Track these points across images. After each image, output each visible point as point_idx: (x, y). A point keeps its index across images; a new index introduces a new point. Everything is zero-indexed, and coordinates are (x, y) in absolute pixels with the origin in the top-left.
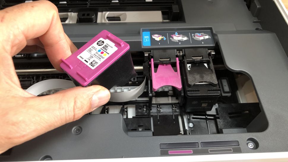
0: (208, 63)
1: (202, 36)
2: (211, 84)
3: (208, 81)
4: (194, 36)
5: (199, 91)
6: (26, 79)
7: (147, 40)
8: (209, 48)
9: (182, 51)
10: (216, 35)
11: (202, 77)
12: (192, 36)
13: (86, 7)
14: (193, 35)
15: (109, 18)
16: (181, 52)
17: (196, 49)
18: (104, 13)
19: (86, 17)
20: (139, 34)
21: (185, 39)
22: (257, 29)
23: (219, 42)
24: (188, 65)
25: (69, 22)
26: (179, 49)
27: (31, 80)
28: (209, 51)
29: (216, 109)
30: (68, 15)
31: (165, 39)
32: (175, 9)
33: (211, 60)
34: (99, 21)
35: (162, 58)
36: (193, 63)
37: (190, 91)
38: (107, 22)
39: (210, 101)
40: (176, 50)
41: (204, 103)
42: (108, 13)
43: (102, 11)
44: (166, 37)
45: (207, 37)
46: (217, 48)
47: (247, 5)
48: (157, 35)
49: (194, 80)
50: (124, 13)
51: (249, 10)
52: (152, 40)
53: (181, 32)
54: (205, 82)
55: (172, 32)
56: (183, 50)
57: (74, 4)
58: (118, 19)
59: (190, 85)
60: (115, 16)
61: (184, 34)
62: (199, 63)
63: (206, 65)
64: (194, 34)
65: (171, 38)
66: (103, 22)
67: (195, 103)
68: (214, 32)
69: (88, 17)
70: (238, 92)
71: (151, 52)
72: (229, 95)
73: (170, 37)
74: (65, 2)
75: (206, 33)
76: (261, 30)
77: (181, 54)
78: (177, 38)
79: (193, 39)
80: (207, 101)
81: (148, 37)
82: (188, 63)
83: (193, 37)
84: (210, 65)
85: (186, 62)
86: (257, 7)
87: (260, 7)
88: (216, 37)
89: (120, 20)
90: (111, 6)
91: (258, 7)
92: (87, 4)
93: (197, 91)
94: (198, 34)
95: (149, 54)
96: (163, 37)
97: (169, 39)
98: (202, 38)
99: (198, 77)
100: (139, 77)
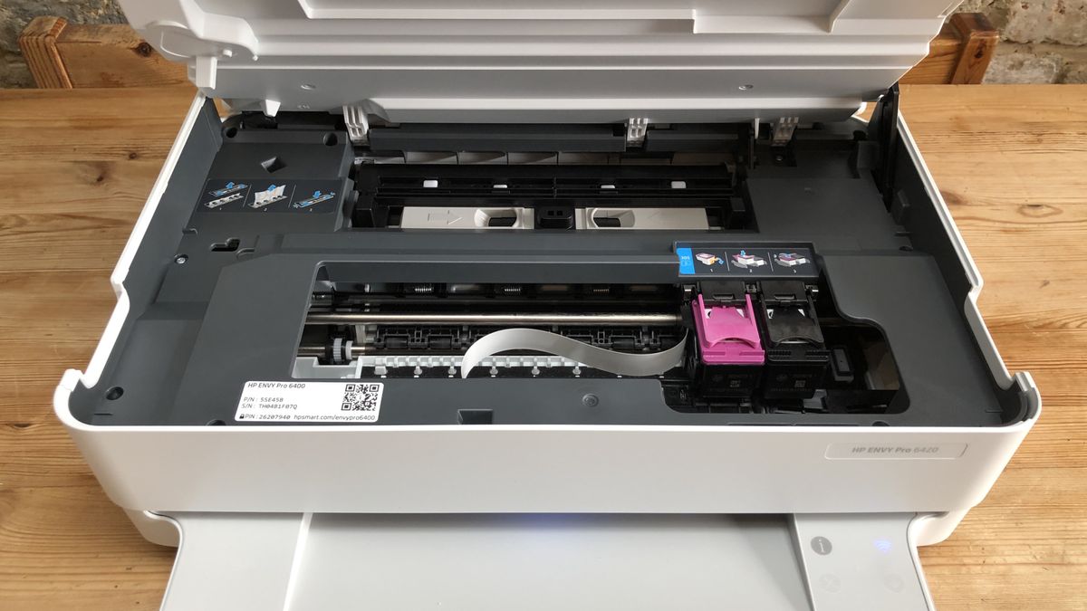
0: (806, 307)
1: (793, 258)
2: (813, 344)
3: (806, 337)
4: (777, 258)
5: (790, 353)
6: (440, 335)
7: (686, 263)
8: (807, 281)
9: (755, 284)
10: (821, 257)
11: (795, 330)
12: (773, 258)
13: (552, 197)
14: (775, 256)
15: (600, 221)
16: (754, 287)
17: (784, 281)
18: (587, 209)
19: (556, 217)
20: (671, 250)
21: (761, 263)
22: (903, 249)
23: (826, 271)
24: (769, 311)
25: (520, 225)
26: (751, 282)
27: (450, 338)
28: (807, 287)
29: (823, 400)
30: (514, 212)
31: (721, 262)
32: (737, 205)
33: (811, 302)
34: (579, 226)
35: (719, 295)
36: (778, 307)
37: (774, 353)
38: (597, 227)
39: (811, 376)
40: (743, 283)
41: (799, 379)
42: (596, 209)
43: (583, 207)
44: (723, 259)
45: (803, 261)
46: (823, 282)
47: (884, 200)
48: (706, 255)
49: (782, 335)
50: (626, 212)
51: (889, 211)
52: (698, 264)
53: (752, 250)
54: (801, 339)
55: (735, 250)
56: (758, 283)
57: (523, 191)
58: (614, 221)
59: (775, 343)
60: (609, 216)
61: (758, 255)
62: (788, 308)
63: (801, 311)
64: (778, 255)
65: (733, 261)
66: (588, 227)
67: (782, 378)
68: (816, 252)
69: (560, 218)
70: (868, 374)
71: (696, 284)
72: (850, 379)
73: (731, 258)
74: (505, 186)
75: (802, 255)
76: (910, 250)
77: (754, 290)
78: (745, 261)
79: (775, 264)
80: (804, 376)
81: (689, 258)
82: (769, 308)
83: (776, 260)
84: (810, 312)
85: (764, 305)
86: (901, 205)
87: (908, 205)
88: (820, 262)
89: (619, 226)
90: (601, 197)
91: (904, 205)
92: (552, 191)
93: (786, 353)
94: (786, 255)
95: (693, 289)
96: (717, 259)
97: (730, 262)
98: (793, 263)
99: (787, 330)
100: (665, 338)
